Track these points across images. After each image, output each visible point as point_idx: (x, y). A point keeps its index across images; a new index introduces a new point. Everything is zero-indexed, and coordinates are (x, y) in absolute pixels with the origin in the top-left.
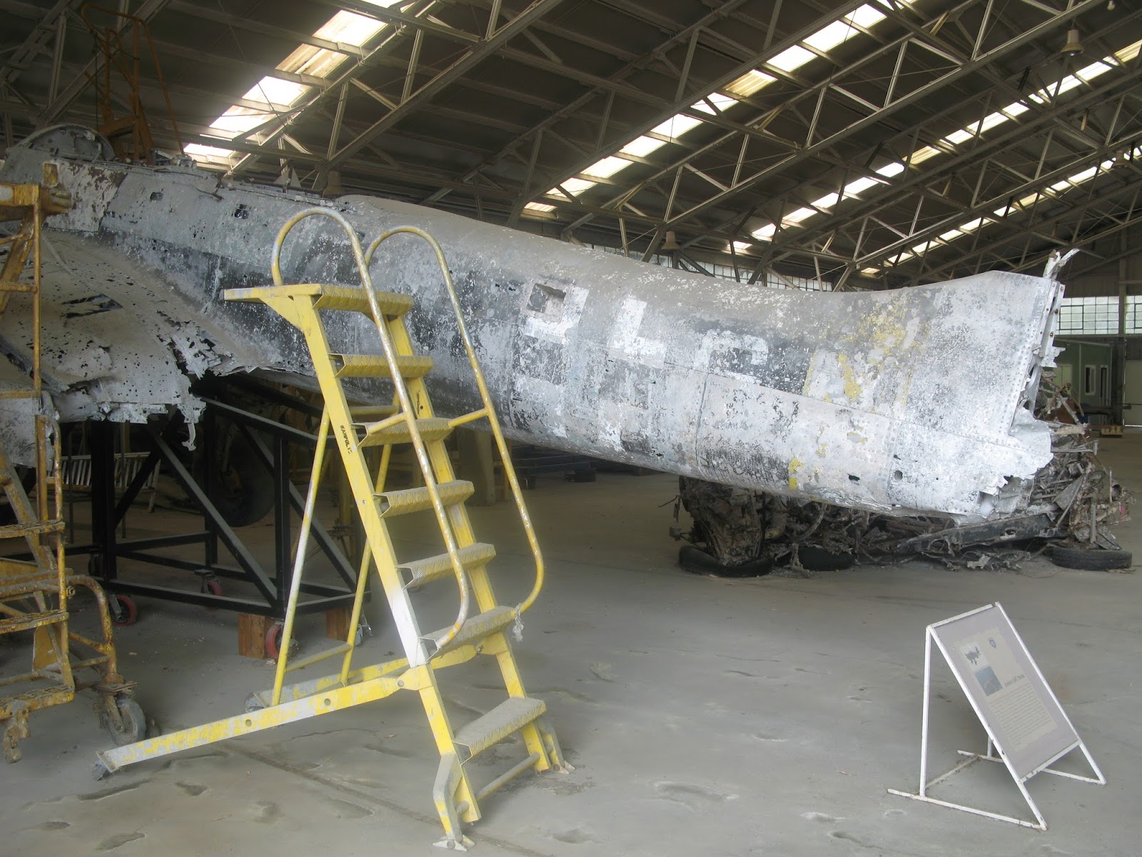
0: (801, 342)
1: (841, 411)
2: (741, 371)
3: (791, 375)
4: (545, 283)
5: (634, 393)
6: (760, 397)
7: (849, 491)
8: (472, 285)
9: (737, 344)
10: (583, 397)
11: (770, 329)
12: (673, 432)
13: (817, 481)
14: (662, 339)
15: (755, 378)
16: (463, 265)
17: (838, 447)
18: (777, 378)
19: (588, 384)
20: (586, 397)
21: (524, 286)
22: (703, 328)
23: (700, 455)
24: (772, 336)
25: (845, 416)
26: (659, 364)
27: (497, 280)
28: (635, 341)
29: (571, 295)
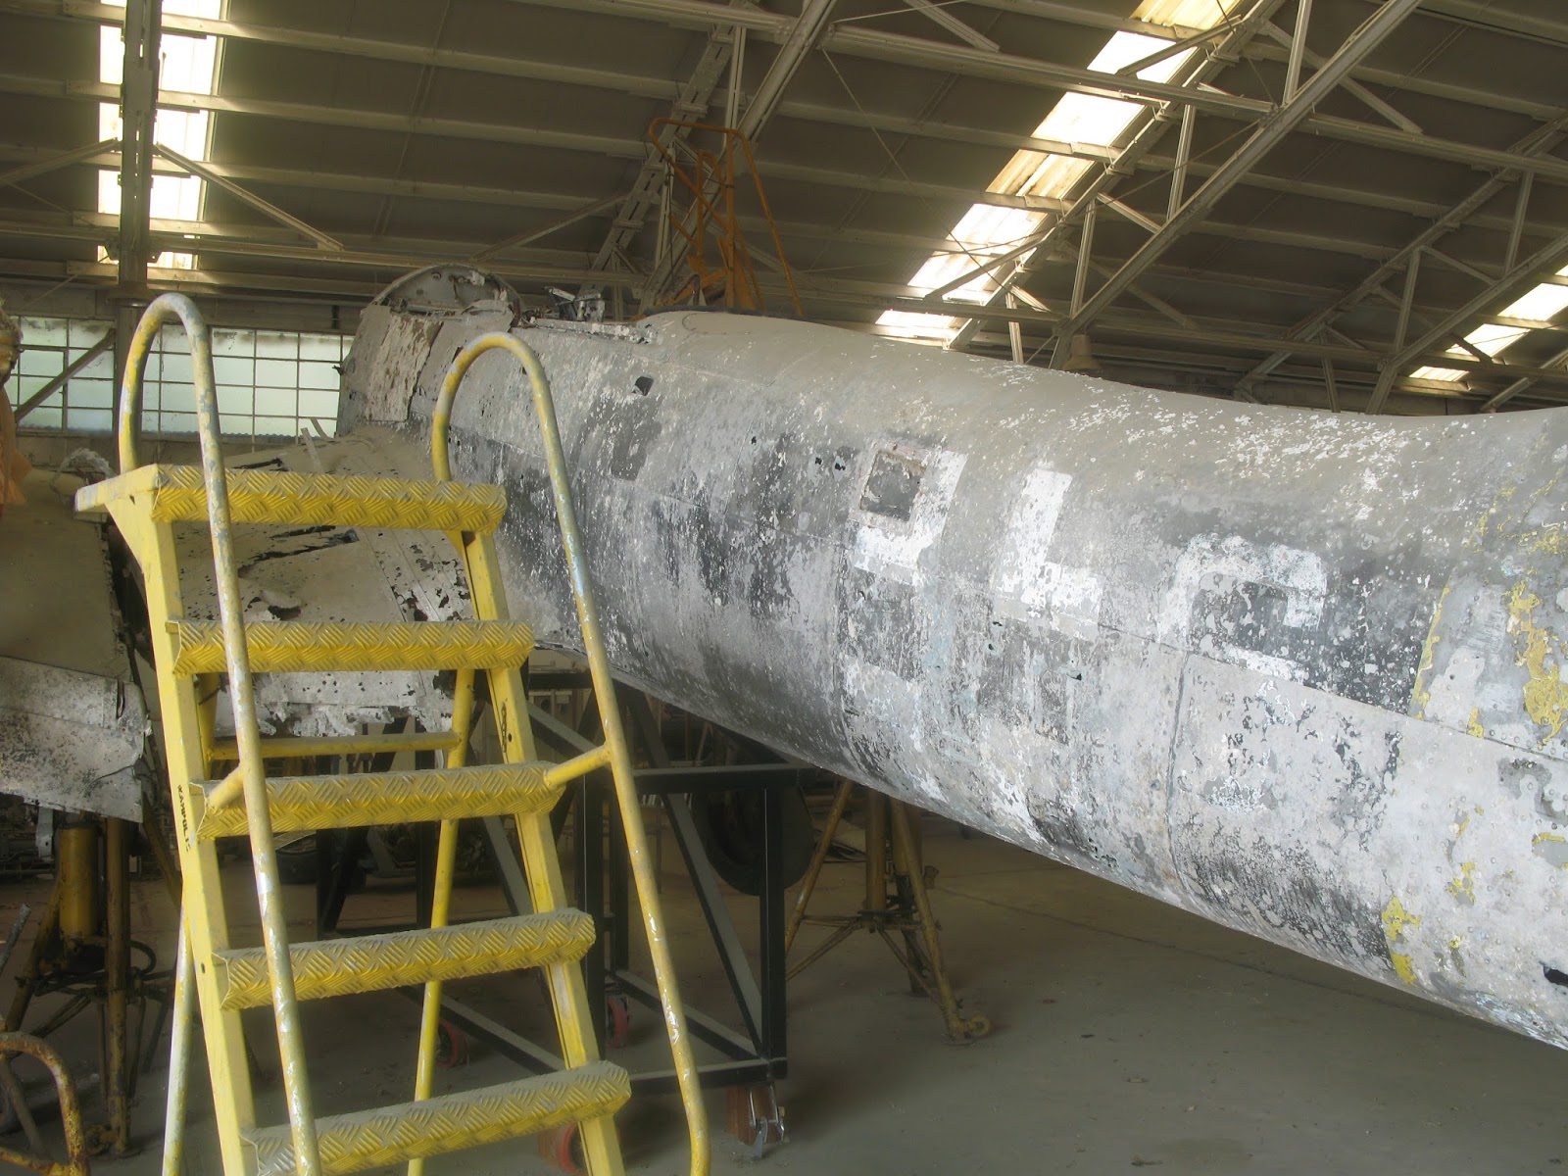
0: (1413, 559)
1: (1516, 765)
2: (1259, 646)
3: (1383, 655)
4: (895, 448)
5: (1040, 701)
6: (1304, 717)
7: (1551, 1013)
8: (780, 465)
9: (1251, 573)
10: (952, 711)
11: (1339, 526)
12: (1121, 805)
13: (1462, 972)
14: (1096, 566)
15: (1292, 663)
16: (774, 422)
17: (1508, 876)
18: (1346, 664)
19: (958, 679)
20: (956, 710)
21: (859, 458)
22: (1180, 530)
23: (1183, 868)
24: (1340, 545)
25: (1527, 781)
26: (1084, 628)
27: (819, 450)
28: (1042, 575)
29: (935, 470)
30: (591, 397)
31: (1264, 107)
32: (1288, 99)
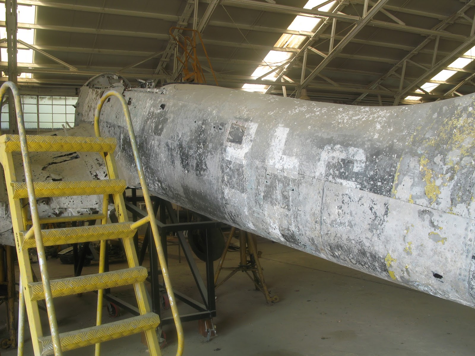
0: (391, 149)
1: (423, 211)
2: (346, 178)
3: (383, 180)
4: (237, 122)
5: (282, 198)
6: (360, 199)
7: (435, 287)
8: (203, 129)
9: (343, 156)
10: (256, 202)
11: (369, 140)
12: (307, 229)
13: (409, 276)
14: (297, 156)
15: (356, 183)
16: (201, 116)
17: (422, 245)
18: (372, 183)
19: (257, 192)
20: (257, 202)
21: (226, 126)
22: (321, 144)
23: (326, 247)
24: (369, 146)
25: (426, 216)
26: (294, 175)
27: (215, 124)
28: (281, 159)
29: (249, 128)
30: (147, 111)
31: (357, 18)
32: (364, 16)
